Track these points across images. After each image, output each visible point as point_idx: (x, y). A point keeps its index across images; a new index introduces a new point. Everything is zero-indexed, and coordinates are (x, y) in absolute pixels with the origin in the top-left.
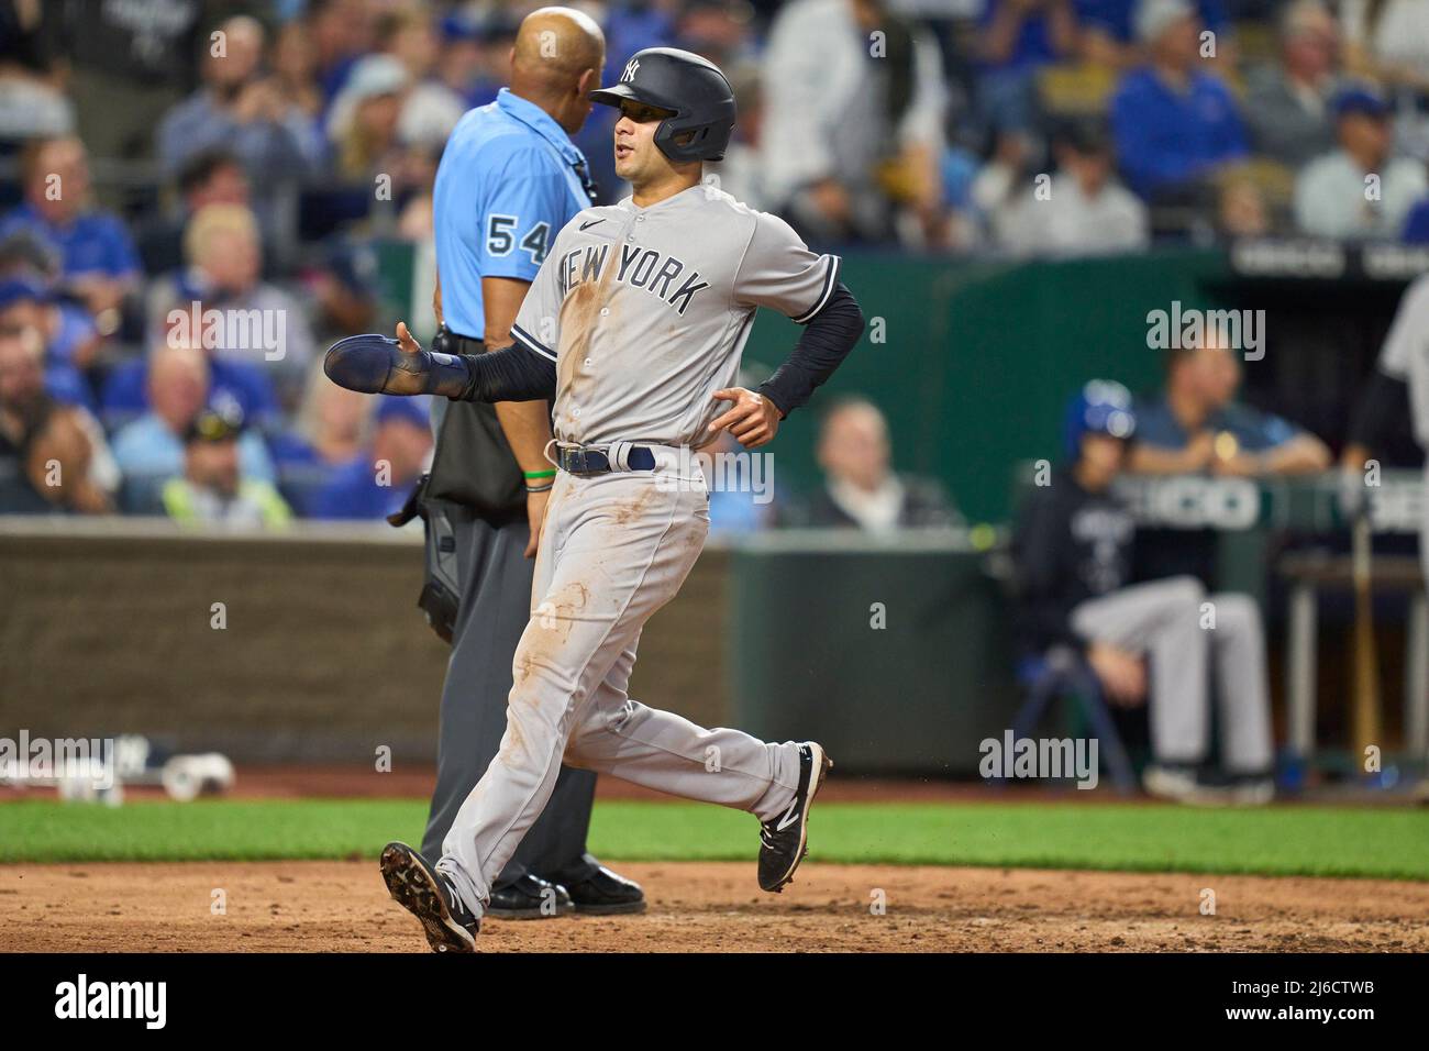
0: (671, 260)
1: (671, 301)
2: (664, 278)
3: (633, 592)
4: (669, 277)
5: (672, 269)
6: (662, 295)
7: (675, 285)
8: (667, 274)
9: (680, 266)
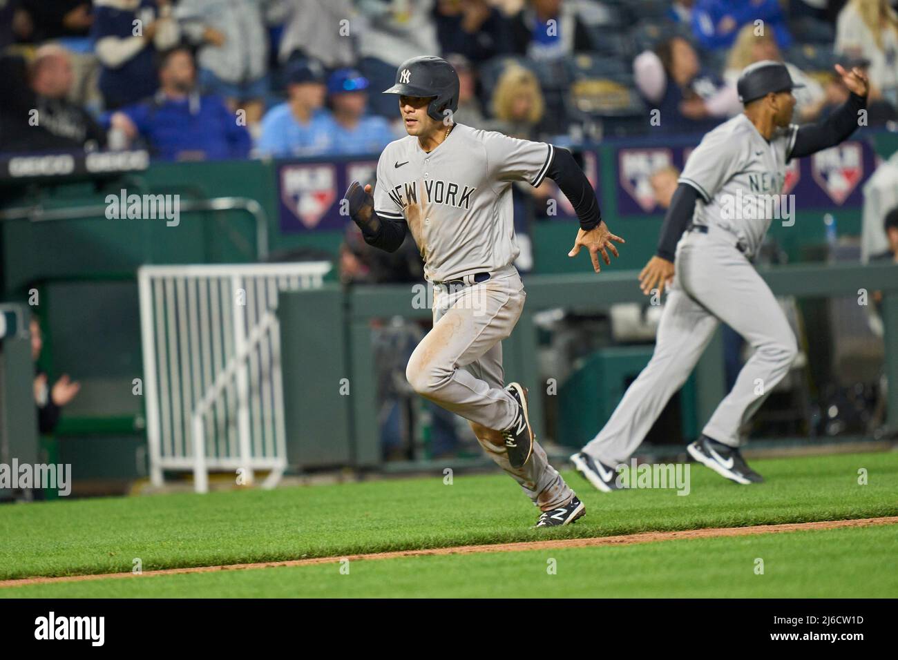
0: (451, 185)
1: (460, 205)
2: (451, 195)
3: (484, 327)
4: (454, 194)
5: (453, 189)
6: (454, 204)
7: (458, 197)
8: (452, 193)
9: (456, 186)
